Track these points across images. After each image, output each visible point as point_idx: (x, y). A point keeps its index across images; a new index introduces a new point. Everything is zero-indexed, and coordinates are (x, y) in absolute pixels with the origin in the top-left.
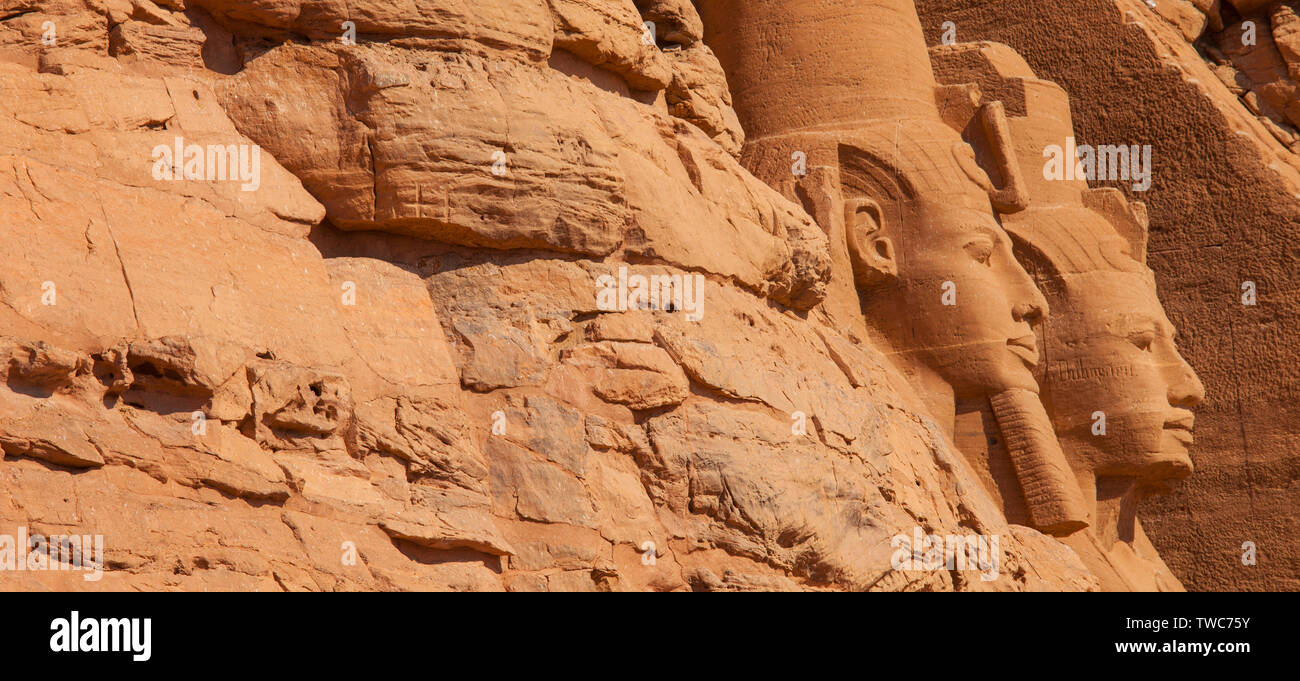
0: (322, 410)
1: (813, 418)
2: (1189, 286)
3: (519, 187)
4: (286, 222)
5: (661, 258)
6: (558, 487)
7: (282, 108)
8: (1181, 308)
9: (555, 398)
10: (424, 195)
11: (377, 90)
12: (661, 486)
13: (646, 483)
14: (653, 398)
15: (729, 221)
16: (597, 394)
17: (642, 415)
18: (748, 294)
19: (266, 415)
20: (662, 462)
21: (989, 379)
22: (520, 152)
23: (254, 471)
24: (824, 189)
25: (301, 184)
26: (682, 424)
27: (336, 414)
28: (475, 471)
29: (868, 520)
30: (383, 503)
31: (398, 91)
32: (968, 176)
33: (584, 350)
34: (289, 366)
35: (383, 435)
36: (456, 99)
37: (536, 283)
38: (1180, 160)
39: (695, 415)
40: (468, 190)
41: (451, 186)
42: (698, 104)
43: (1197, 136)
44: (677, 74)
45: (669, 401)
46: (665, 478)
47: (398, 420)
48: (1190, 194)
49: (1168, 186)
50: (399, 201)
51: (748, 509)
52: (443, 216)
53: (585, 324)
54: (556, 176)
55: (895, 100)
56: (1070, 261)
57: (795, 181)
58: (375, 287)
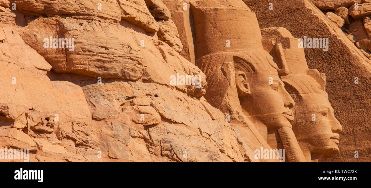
0: (49, 125)
1: (199, 128)
2: (339, 98)
3: (110, 60)
4: (39, 70)
5: (153, 81)
6: (121, 148)
7: (39, 37)
8: (337, 104)
9: (121, 122)
10: (81, 62)
11: (67, 31)
12: (152, 148)
13: (148, 147)
14: (150, 122)
15: (175, 70)
16: (133, 121)
17: (147, 127)
18: (181, 92)
19: (31, 127)
20: (152, 141)
21: (277, 124)
22: (110, 49)
23: (27, 143)
24: (229, 69)
25: (44, 59)
26: (159, 130)
27: (53, 127)
28: (96, 143)
29: (215, 158)
30: (67, 153)
31: (74, 31)
32: (271, 65)
33: (129, 108)
34: (39, 112)
35: (68, 133)
36: (91, 34)
37: (115, 88)
38: (336, 61)
39: (163, 127)
40: (94, 61)
41: (89, 60)
42: (167, 36)
43: (341, 54)
44: (161, 28)
45: (155, 123)
46: (153, 146)
47: (73, 129)
48: (339, 72)
49: (333, 69)
50: (74, 64)
51: (178, 155)
52: (87, 68)
53: (130, 100)
54: (121, 57)
55: (250, 43)
56: (303, 90)
57: (221, 67)
58: (66, 89)
